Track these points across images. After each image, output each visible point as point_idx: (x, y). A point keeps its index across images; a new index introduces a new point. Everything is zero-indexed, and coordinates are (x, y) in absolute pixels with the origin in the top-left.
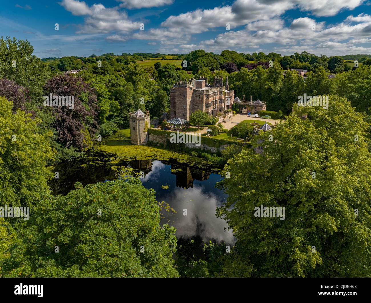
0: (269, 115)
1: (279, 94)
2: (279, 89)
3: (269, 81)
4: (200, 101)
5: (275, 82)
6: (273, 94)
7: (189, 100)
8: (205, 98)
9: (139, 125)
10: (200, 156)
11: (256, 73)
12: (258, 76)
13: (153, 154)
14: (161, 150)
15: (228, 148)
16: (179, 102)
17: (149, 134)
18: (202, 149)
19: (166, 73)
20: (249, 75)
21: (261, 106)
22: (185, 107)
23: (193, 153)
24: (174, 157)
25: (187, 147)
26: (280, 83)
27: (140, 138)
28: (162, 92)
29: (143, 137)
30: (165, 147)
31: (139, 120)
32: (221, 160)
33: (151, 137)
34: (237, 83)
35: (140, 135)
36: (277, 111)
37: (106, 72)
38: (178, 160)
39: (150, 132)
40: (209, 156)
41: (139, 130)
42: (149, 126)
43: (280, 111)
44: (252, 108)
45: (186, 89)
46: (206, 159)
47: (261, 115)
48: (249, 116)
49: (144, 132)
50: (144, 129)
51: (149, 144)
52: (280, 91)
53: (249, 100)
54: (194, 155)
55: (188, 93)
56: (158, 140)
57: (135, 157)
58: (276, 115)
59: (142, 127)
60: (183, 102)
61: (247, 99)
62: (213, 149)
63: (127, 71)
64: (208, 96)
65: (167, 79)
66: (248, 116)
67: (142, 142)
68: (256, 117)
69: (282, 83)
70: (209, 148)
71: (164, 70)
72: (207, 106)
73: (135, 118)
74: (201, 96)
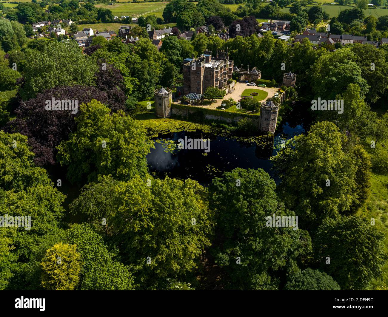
0: (265, 83)
1: (270, 61)
2: (270, 56)
3: (262, 50)
4: (211, 77)
5: (268, 51)
6: (265, 62)
7: (202, 77)
8: (215, 74)
9: (165, 102)
10: (218, 126)
11: (250, 42)
12: (252, 44)
13: (181, 127)
14: (186, 122)
15: (242, 120)
16: (193, 79)
17: (172, 108)
18: (219, 120)
19: (171, 45)
20: (244, 44)
21: (258, 75)
22: (199, 83)
23: (213, 124)
24: (199, 128)
25: (206, 119)
26: (272, 51)
27: (165, 112)
28: (169, 64)
29: (167, 111)
30: (187, 119)
31: (165, 98)
32: (236, 129)
33: (174, 111)
34: (234, 51)
35: (165, 110)
36: (271, 80)
37: (120, 49)
38: (203, 131)
39: (173, 106)
40: (227, 126)
41: (165, 106)
42: (171, 102)
43: (274, 80)
44: (249, 77)
45: (200, 68)
46: (224, 128)
47: (258, 84)
48: (248, 85)
49: (169, 107)
50: (169, 105)
51: (172, 116)
52: (271, 58)
53: (247, 69)
54: (214, 126)
55: (202, 71)
56: (180, 113)
57: (169, 131)
58: (270, 83)
59: (167, 103)
60: (198, 79)
61: (245, 68)
62: (228, 120)
63: (140, 48)
64: (217, 72)
65: (173, 51)
66: (246, 84)
67: (167, 115)
68: (253, 86)
69: (273, 50)
70: (225, 119)
71: (168, 41)
72: (217, 80)
73: (161, 97)
74: (212, 72)
